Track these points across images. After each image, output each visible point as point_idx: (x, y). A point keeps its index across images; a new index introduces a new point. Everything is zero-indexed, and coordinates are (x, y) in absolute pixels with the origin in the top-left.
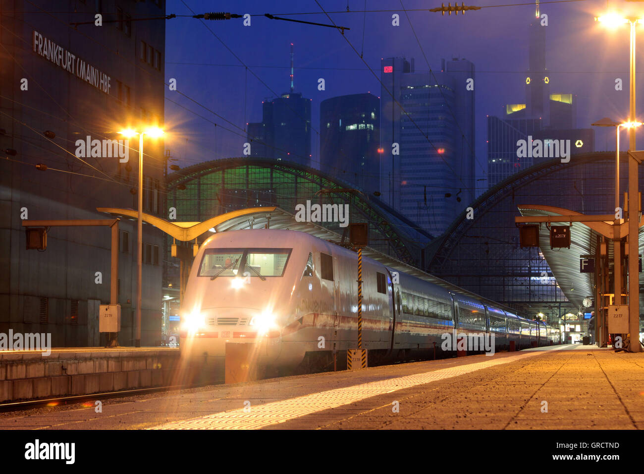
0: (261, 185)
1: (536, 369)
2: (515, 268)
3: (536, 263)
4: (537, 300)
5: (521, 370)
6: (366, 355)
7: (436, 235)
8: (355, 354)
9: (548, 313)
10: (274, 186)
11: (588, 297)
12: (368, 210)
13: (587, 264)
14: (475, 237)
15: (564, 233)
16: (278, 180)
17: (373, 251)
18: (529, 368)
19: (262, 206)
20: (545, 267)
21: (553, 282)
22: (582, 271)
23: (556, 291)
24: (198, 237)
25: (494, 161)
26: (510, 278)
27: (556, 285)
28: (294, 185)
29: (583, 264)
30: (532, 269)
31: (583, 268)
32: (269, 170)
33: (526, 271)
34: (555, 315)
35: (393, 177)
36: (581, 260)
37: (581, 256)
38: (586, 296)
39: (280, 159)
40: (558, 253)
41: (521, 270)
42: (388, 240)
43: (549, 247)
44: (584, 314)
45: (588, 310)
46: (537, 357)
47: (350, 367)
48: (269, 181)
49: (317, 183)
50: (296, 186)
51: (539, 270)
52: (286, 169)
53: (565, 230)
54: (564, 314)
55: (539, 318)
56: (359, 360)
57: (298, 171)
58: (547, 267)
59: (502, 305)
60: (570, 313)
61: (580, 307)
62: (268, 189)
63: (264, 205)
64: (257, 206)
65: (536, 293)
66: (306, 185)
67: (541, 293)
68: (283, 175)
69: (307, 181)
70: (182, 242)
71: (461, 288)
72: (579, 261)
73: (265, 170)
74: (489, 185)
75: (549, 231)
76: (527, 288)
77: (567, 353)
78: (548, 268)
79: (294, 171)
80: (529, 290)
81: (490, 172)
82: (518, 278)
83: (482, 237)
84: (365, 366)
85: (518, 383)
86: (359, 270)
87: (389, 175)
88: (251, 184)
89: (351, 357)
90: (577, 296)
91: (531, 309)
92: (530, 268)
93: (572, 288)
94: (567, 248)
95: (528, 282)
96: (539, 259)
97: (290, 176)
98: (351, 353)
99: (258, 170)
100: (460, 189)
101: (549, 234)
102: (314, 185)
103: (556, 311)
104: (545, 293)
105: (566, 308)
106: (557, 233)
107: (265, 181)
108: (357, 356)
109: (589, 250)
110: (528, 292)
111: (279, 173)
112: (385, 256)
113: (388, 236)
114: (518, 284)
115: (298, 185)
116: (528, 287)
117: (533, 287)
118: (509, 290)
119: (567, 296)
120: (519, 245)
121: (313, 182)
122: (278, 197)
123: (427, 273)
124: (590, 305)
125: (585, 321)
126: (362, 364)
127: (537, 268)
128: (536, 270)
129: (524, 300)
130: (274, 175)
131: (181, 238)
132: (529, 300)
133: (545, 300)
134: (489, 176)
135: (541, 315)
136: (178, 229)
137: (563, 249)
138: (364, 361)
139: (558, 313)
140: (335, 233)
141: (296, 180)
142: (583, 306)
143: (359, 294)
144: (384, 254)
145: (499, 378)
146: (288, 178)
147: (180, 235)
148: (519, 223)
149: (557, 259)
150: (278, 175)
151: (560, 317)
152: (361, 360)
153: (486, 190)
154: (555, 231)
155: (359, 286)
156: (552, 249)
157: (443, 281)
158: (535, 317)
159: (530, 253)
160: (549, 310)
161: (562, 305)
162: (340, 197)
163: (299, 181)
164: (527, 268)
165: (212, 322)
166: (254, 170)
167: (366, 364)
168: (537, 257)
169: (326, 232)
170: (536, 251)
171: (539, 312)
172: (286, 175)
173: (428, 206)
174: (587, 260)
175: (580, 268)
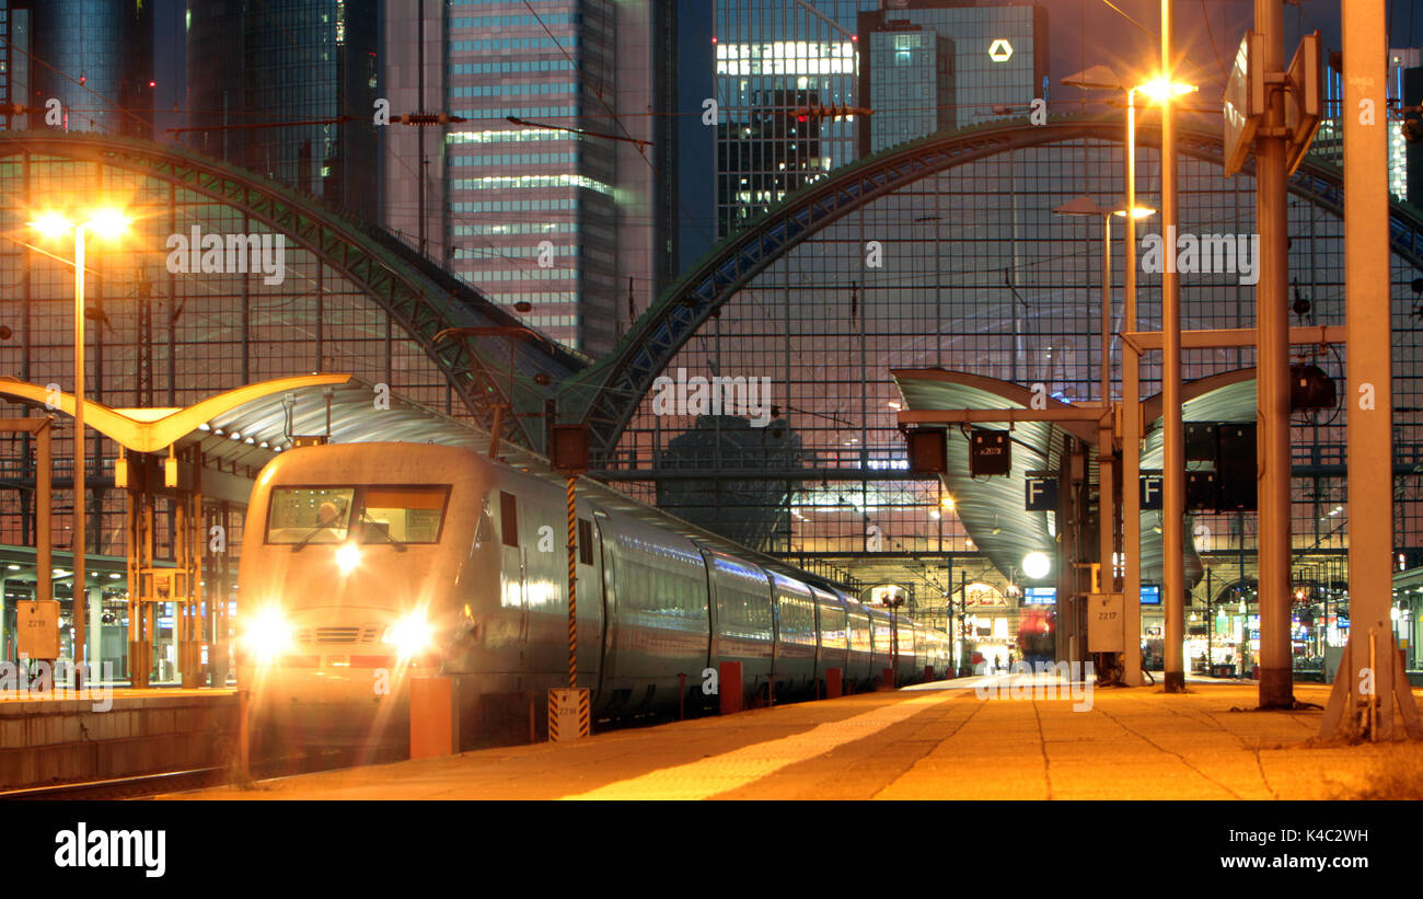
6: (589, 701)
8: (564, 699)
13: (1041, 491)
15: (999, 445)
22: (1029, 507)
24: (177, 444)
29: (1032, 491)
31: (1032, 501)
33: (854, 463)
36: (1028, 482)
37: (1028, 473)
43: (968, 474)
44: (1023, 591)
47: (554, 727)
53: (1000, 440)
54: (963, 586)
56: (573, 711)
60: (979, 582)
61: (1013, 572)
70: (139, 454)
72: (1024, 482)
75: (967, 441)
82: (830, 484)
86: (570, 524)
89: (556, 706)
90: (1008, 545)
93: (995, 528)
94: (1005, 475)
95: (860, 495)
98: (556, 698)
101: (967, 448)
105: (968, 570)
106: (983, 446)
108: (570, 707)
109: (1045, 458)
112: (537, 459)
119: (977, 540)
126: (581, 721)
129: (845, 548)
131: (137, 447)
132: (861, 550)
135: (891, 589)
136: (131, 425)
138: (583, 714)
143: (571, 573)
147: (136, 439)
148: (906, 424)
152: (577, 715)
154: (980, 440)
155: (569, 556)
156: (973, 478)
161: (958, 560)
165: (305, 638)
167: (588, 720)
174: (1042, 482)
175: (1024, 502)
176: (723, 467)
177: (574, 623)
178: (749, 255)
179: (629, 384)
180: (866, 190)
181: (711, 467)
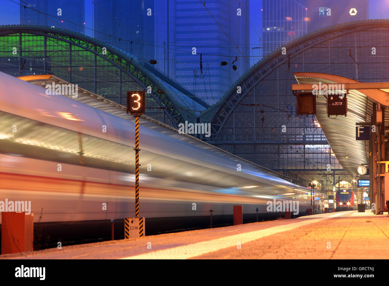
0: (34, 53)
1: (320, 236)
2: (290, 136)
3: (311, 131)
4: (311, 168)
5: (305, 237)
6: (144, 223)
7: (211, 103)
8: (132, 222)
9: (322, 181)
10: (48, 54)
11: (362, 165)
12: (143, 78)
13: (363, 132)
14: (251, 105)
15: (341, 101)
16: (52, 48)
17: (149, 120)
18: (312, 235)
19: (36, 74)
20: (319, 135)
21: (328, 149)
22: (358, 139)
23: (330, 159)
25: (268, 29)
26: (285, 146)
27: (330, 153)
28: (68, 53)
29: (359, 132)
30: (307, 136)
31: (359, 136)
32: (43, 38)
33: (301, 139)
34: (329, 183)
35: (168, 46)
36: (357, 128)
37: (357, 124)
38: (360, 164)
39: (54, 27)
40: (333, 121)
41: (296, 138)
42: (163, 108)
43: (326, 115)
44: (358, 182)
45: (362, 178)
46: (316, 224)
47: (127, 236)
48: (43, 49)
49: (91, 52)
50: (71, 54)
51: (313, 138)
52: (60, 37)
54: (339, 182)
55: (314, 186)
56: (136, 228)
57: (72, 39)
58: (321, 135)
59: (277, 173)
60: (344, 180)
61: (355, 175)
62: (42, 57)
63: (38, 73)
64: (31, 74)
65: (311, 160)
66: (81, 53)
67: (316, 160)
68: (57, 43)
69: (82, 49)
71: (236, 156)
72: (355, 129)
73: (39, 38)
74: (264, 54)
75: (326, 99)
76: (302, 156)
77: (344, 220)
78: (323, 136)
79: (68, 39)
80: (303, 157)
81: (264, 40)
82: (293, 146)
83: (258, 105)
84: (142, 235)
85: (308, 250)
86: (136, 138)
87: (164, 44)
88: (25, 51)
89: (128, 226)
90: (351, 164)
91: (305, 177)
92: (304, 136)
93: (347, 156)
94: (344, 116)
95: (303, 150)
96: (314, 127)
97: (64, 44)
98: (128, 221)
99: (31, 38)
100: (236, 57)
101: (326, 102)
102: (89, 53)
103: (330, 178)
104: (320, 161)
105: (340, 176)
106: (334, 101)
107: (39, 49)
108: (135, 224)
109: (365, 118)
110: (303, 160)
111: (53, 41)
113: (164, 105)
114: (293, 152)
115: (73, 54)
116: (303, 154)
117: (308, 154)
118: (283, 158)
119: (341, 163)
120: (294, 113)
121: (87, 50)
122: (52, 65)
123: (203, 142)
124: (365, 172)
125: (359, 189)
126: (140, 233)
127: (312, 136)
128: (310, 138)
129: (299, 168)
130: (48, 43)
132: (303, 168)
133: (320, 168)
134: (264, 44)
135: (315, 182)
137: (340, 117)
138: (141, 229)
139: (332, 181)
140: (112, 101)
141: (71, 48)
142: (358, 173)
143: (136, 162)
144: (160, 123)
145: (287, 246)
146: (62, 46)
148: (296, 91)
149: (332, 126)
150: (52, 43)
151: (334, 184)
152: (139, 228)
153: (261, 58)
154: (332, 98)
155: (136, 154)
156: (329, 116)
157: (219, 149)
158: (310, 185)
159: (305, 121)
160: (323, 178)
161: (336, 172)
162: (115, 66)
163: (73, 49)
164: (301, 136)
166: (27, 38)
167: (144, 232)
168: (312, 125)
169: (102, 100)
170: (311, 120)
171: (313, 180)
172: (60, 42)
173: (204, 74)
174: (363, 128)
175: (355, 136)
176: (256, 140)
177: (138, 186)
178: (266, 69)
179: (225, 113)
180: (305, 47)
181: (252, 140)
